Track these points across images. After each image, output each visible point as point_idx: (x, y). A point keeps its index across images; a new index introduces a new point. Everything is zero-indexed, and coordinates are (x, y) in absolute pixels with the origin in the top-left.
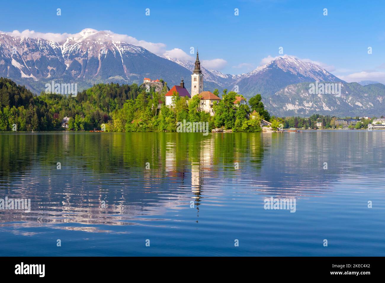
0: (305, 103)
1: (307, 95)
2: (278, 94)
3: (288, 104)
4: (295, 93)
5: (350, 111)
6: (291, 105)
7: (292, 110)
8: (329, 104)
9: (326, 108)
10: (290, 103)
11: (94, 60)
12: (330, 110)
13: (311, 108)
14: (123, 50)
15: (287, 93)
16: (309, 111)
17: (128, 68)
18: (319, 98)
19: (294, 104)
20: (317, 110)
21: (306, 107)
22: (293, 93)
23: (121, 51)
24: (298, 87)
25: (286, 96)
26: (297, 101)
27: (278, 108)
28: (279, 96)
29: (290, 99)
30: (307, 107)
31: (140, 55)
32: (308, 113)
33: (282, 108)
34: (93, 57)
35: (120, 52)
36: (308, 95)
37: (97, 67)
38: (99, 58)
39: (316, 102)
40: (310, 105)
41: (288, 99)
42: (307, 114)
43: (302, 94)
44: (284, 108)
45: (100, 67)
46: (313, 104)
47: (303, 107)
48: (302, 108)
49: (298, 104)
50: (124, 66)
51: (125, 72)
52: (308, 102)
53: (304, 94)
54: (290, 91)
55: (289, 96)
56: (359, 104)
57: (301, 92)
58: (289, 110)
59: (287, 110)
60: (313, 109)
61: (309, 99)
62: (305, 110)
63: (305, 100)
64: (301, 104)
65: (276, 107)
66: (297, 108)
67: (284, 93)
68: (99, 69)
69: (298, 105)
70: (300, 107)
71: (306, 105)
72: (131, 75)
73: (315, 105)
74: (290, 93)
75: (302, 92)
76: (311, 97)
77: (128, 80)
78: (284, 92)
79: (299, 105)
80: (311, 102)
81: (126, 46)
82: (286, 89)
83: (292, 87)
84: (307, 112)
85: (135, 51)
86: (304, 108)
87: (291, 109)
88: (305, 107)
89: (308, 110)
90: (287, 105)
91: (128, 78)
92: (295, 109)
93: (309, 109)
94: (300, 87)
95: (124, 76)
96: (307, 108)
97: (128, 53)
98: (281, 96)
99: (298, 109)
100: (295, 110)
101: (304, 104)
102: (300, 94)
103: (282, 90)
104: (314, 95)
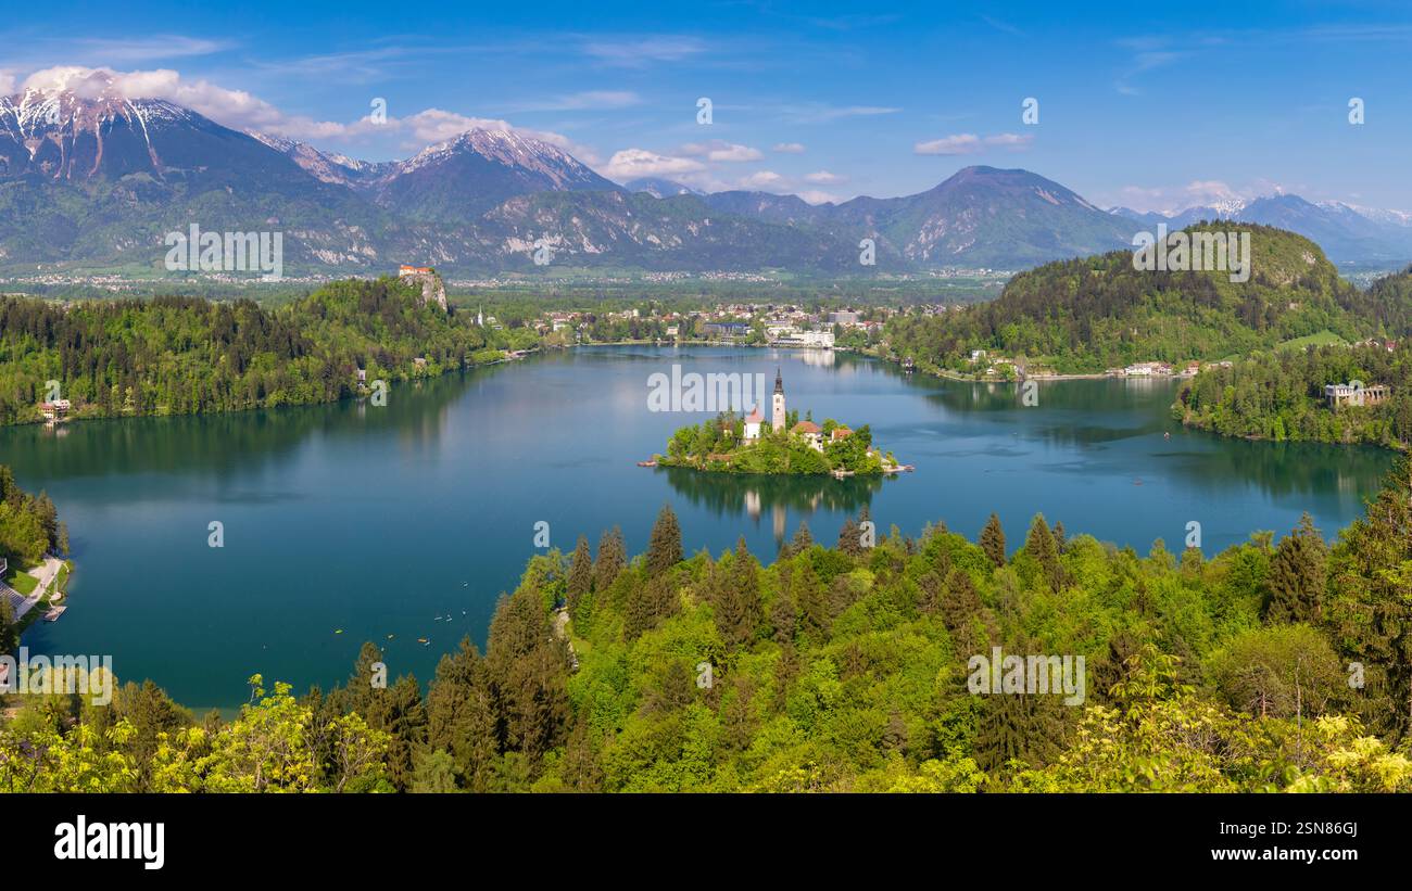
0: (545, 235)
1: (549, 219)
2: (489, 217)
3: (511, 239)
4: (525, 215)
5: (638, 255)
6: (518, 241)
7: (520, 252)
8: (596, 239)
9: (590, 249)
10: (515, 236)
11: (87, 137)
12: (597, 251)
13: (559, 248)
14: (147, 114)
15: (509, 213)
16: (556, 255)
17: (160, 155)
18: (575, 225)
19: (523, 238)
20: (572, 252)
22: (522, 214)
23: (143, 116)
24: (530, 201)
25: (506, 220)
26: (530, 231)
27: (492, 247)
28: (492, 221)
29: (516, 228)
30: (551, 246)
31: (183, 123)
33: (499, 247)
34: (84, 131)
35: (141, 119)
36: (551, 219)
37: (96, 153)
38: (97, 133)
39: (567, 235)
40: (557, 242)
41: (512, 228)
43: (540, 216)
44: (504, 247)
45: (100, 154)
46: (563, 241)
49: (532, 239)
50: (152, 151)
51: (155, 163)
52: (552, 234)
53: (543, 218)
54: (513, 211)
55: (512, 220)
56: (653, 239)
57: (537, 211)
58: (515, 251)
59: (508, 252)
60: (562, 249)
61: (554, 228)
63: (545, 230)
64: (537, 239)
65: (487, 246)
66: (530, 247)
67: (502, 214)
68: (98, 158)
69: (531, 241)
71: (550, 242)
72: (169, 169)
73: (567, 242)
74: (515, 215)
75: (540, 212)
76: (559, 223)
77: (163, 181)
78: (501, 209)
79: (534, 241)
80: (559, 235)
81: (153, 104)
82: (506, 207)
83: (518, 202)
85: (173, 115)
87: (518, 250)
90: (509, 241)
91: (162, 177)
92: (527, 248)
93: (556, 250)
94: (534, 202)
95: (155, 174)
97: (158, 120)
98: (497, 221)
100: (526, 251)
102: (536, 216)
103: (497, 208)
104: (564, 220)
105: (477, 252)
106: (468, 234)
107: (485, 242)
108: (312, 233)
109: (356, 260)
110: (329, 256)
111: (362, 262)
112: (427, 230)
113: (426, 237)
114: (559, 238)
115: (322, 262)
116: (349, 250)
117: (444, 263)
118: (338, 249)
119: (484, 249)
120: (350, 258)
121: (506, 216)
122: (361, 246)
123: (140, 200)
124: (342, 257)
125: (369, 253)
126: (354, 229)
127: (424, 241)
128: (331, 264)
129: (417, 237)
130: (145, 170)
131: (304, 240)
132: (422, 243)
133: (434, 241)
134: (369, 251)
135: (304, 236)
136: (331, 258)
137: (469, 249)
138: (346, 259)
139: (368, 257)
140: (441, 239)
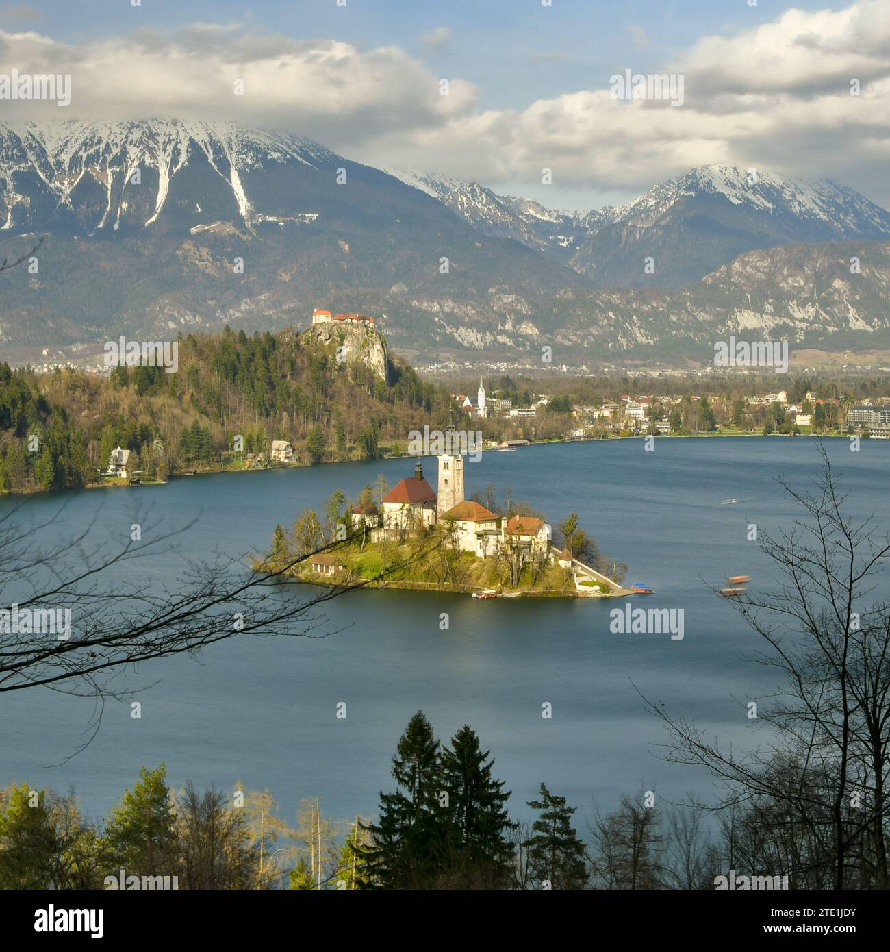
0: (793, 305)
1: (799, 283)
2: (710, 280)
3: (741, 312)
4: (764, 277)
6: (752, 313)
7: (755, 329)
8: (867, 312)
9: (858, 324)
10: (747, 307)
12: (870, 329)
13: (812, 323)
15: (740, 275)
16: (807, 333)
18: (838, 290)
19: (759, 310)
20: (830, 329)
21: (797, 319)
24: (772, 257)
25: (735, 284)
26: (770, 300)
27: (709, 323)
28: (714, 286)
29: (749, 296)
30: (800, 321)
32: (802, 338)
33: (723, 323)
34: (142, 165)
36: (802, 283)
37: (157, 196)
39: (823, 307)
40: (809, 314)
41: (743, 295)
42: (798, 341)
43: (785, 279)
44: (730, 323)
45: (163, 195)
46: (817, 312)
47: (788, 321)
48: (784, 323)
49: (773, 310)
52: (803, 304)
53: (790, 281)
54: (747, 272)
55: (744, 285)
57: (781, 271)
58: (746, 328)
59: (737, 330)
60: (817, 325)
61: (806, 295)
62: (795, 328)
63: (793, 298)
64: (780, 310)
65: (704, 321)
66: (770, 322)
67: (730, 277)
68: (160, 201)
69: (771, 314)
70: (779, 321)
71: (798, 314)
73: (823, 314)
74: (749, 277)
75: (786, 272)
76: (813, 288)
78: (729, 274)
79: (776, 314)
80: (813, 305)
82: (737, 266)
83: (753, 258)
84: (800, 336)
86: (792, 324)
87: (750, 327)
88: (792, 318)
89: (801, 329)
90: (738, 314)
92: (763, 325)
93: (807, 327)
94: (777, 258)
96: (800, 325)
98: (722, 286)
99: (773, 325)
100: (762, 329)
101: (791, 311)
102: (779, 278)
103: (723, 268)
104: (821, 281)
105: (688, 329)
106: (677, 306)
107: (703, 316)
108: (449, 305)
109: (508, 342)
110: (470, 337)
111: (517, 344)
112: (616, 299)
113: (613, 308)
114: (812, 310)
115: (459, 346)
116: (500, 327)
117: (638, 346)
118: (481, 327)
119: (700, 326)
120: (502, 339)
121: (735, 279)
122: (519, 319)
123: (215, 260)
124: (489, 338)
125: (530, 332)
126: (510, 298)
127: (611, 314)
128: (473, 348)
129: (602, 310)
130: (224, 219)
131: (435, 315)
132: (609, 318)
133: (626, 314)
134: (528, 329)
135: (436, 308)
136: (473, 339)
137: (677, 326)
138: (496, 340)
139: (527, 337)
140: (636, 311)
